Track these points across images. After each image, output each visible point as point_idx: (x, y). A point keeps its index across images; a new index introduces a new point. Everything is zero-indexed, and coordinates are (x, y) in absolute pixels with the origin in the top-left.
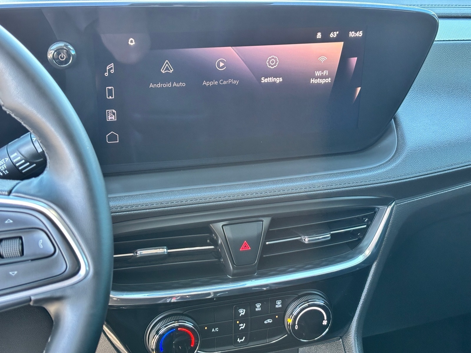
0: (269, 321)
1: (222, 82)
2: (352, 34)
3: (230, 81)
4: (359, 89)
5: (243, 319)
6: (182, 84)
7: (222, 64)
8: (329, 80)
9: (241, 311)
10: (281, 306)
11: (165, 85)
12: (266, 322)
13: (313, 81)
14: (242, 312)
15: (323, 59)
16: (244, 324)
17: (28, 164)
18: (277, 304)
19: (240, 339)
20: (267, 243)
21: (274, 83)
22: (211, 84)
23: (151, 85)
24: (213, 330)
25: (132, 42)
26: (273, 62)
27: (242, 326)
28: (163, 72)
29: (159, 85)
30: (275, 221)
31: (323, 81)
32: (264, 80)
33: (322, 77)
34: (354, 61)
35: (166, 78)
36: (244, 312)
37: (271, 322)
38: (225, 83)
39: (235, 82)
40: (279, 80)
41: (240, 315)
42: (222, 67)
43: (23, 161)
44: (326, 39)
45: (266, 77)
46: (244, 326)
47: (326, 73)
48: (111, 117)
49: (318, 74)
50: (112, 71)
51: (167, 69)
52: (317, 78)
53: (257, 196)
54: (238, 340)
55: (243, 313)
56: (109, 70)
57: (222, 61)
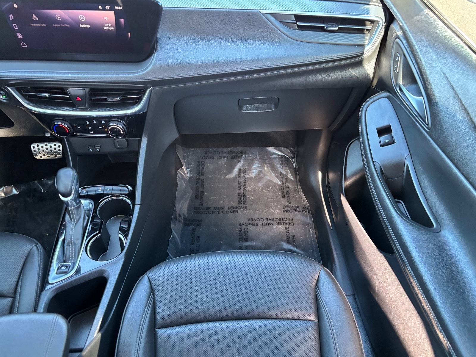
0: (101, 128)
2: (117, 8)
3: (65, 25)
4: (129, 34)
5: (89, 125)
6: (45, 25)
7: (59, 18)
8: (113, 28)
11: (37, 25)
13: (105, 28)
14: (88, 123)
15: (106, 18)
18: (103, 122)
19: (91, 132)
20: (91, 98)
21: (86, 27)
22: (57, 26)
23: (31, 25)
24: (78, 127)
25: (16, 6)
26: (82, 18)
27: (90, 128)
28: (34, 19)
29: (35, 25)
30: (91, 90)
31: (110, 29)
32: (81, 26)
33: (109, 27)
34: (122, 20)
35: (36, 22)
38: (63, 26)
39: (68, 26)
40: (88, 26)
42: (59, 19)
44: (104, 9)
45: (82, 24)
47: (110, 25)
48: (20, 36)
49: (106, 25)
50: (13, 18)
52: (106, 27)
56: (11, 17)
57: (59, 16)
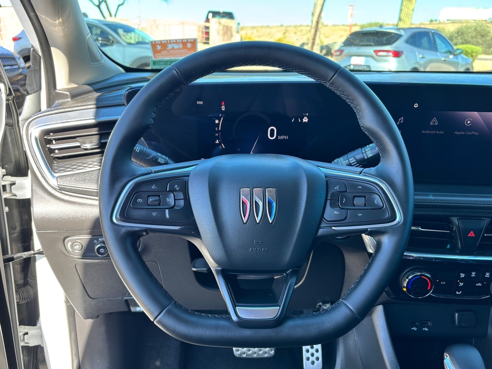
1: (467, 133)
3: (473, 133)
5: (462, 280)
6: (442, 132)
7: (469, 122)
9: (462, 275)
10: (489, 276)
11: (431, 132)
12: (477, 285)
16: (463, 283)
17: (358, 164)
18: (486, 275)
19: (458, 292)
20: (485, 235)
22: (460, 133)
23: (423, 132)
24: (442, 283)
25: (416, 105)
27: (461, 284)
28: (431, 124)
29: (428, 132)
35: (434, 128)
36: (464, 276)
37: (480, 285)
38: (469, 133)
39: (476, 133)
41: (461, 277)
42: (469, 124)
43: (356, 163)
46: (462, 284)
50: (402, 122)
51: (434, 123)
53: (484, 203)
54: (457, 293)
55: (462, 276)
56: (400, 121)
57: (470, 120)
